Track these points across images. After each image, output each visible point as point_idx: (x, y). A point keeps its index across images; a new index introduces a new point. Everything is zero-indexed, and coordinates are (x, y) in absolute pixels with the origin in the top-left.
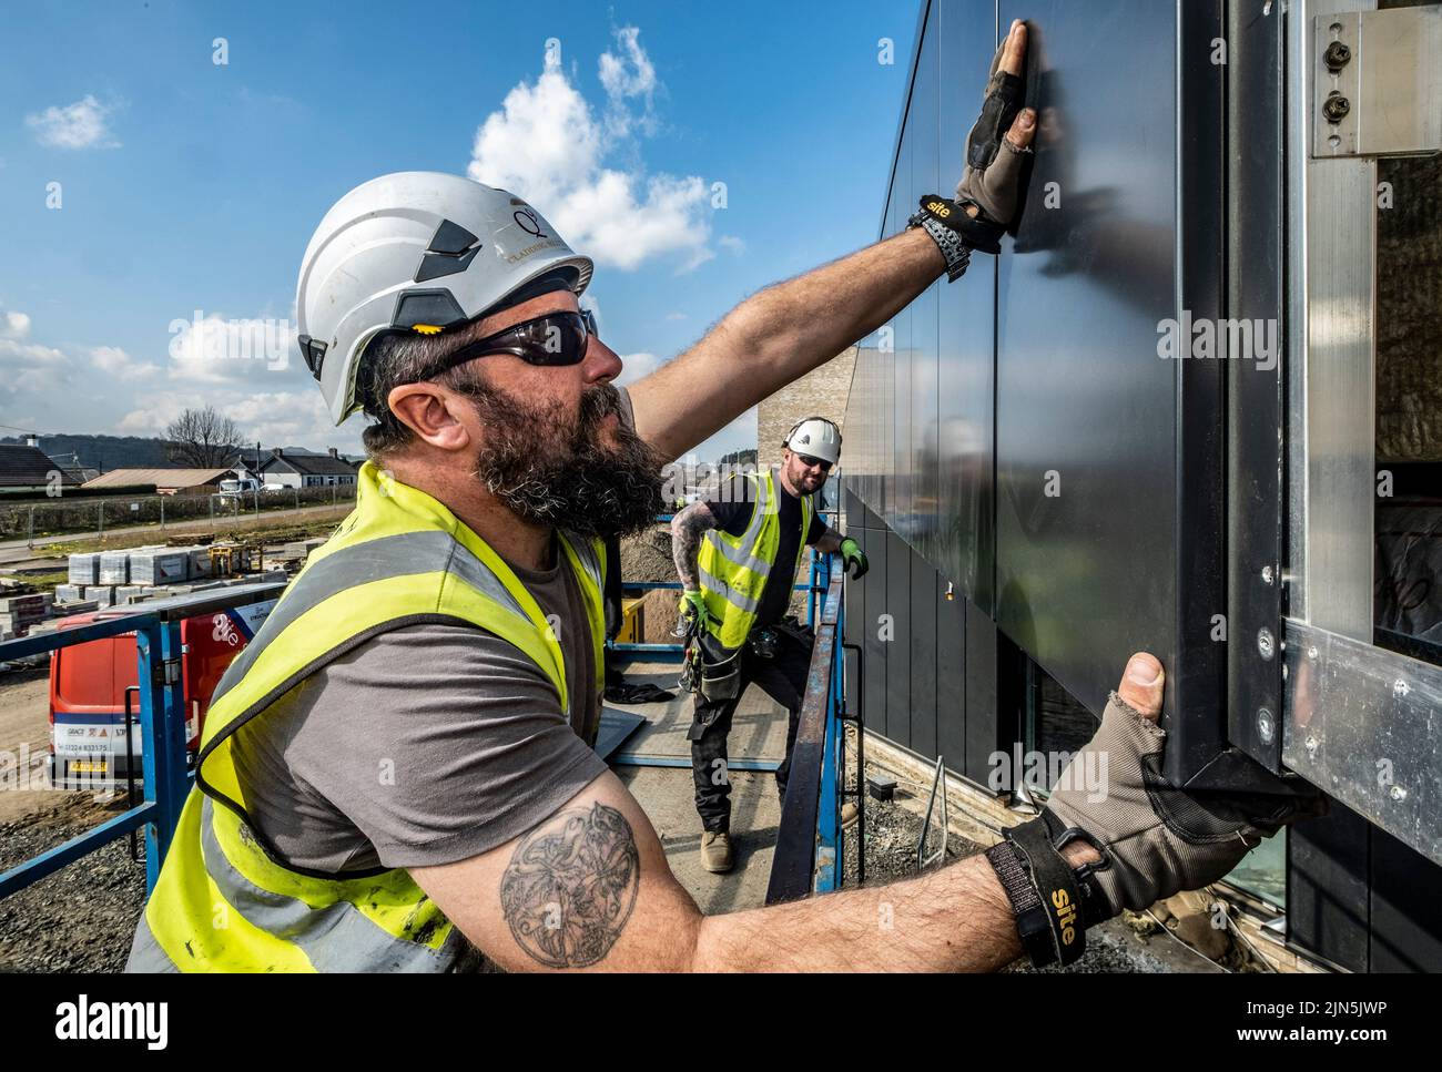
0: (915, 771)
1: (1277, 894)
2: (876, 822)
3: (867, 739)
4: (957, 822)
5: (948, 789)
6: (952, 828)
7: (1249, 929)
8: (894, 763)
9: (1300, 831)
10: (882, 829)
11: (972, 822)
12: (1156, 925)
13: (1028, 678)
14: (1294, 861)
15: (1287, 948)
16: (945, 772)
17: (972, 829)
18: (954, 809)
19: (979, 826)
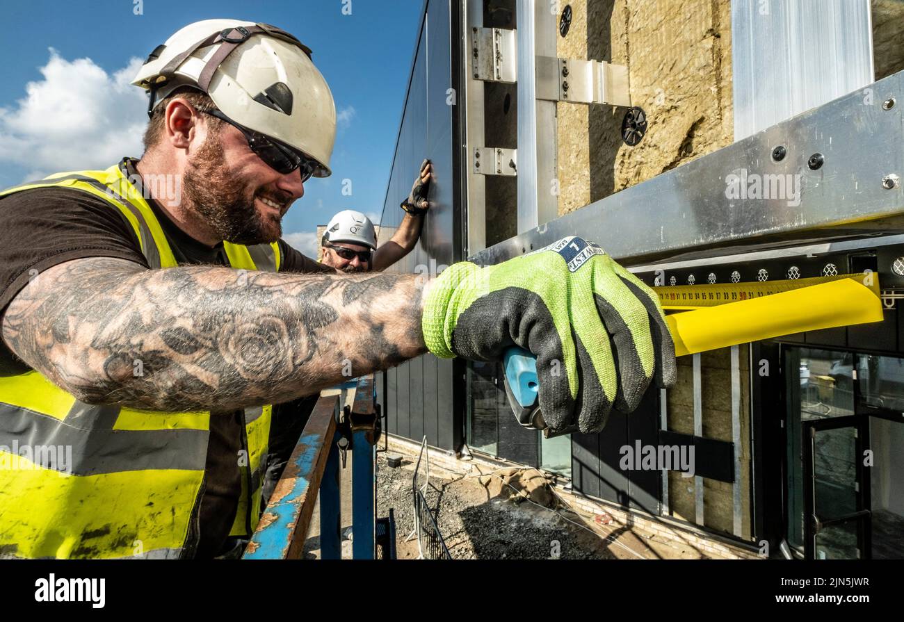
0: (412, 450)
1: (568, 473)
2: (392, 478)
3: (389, 438)
4: (434, 471)
5: (429, 456)
6: (431, 474)
7: (559, 491)
8: (401, 448)
9: (575, 441)
10: (395, 481)
11: (441, 470)
12: (523, 497)
13: (468, 393)
14: (574, 454)
15: (572, 494)
16: (428, 447)
17: (442, 473)
18: (432, 465)
19: (445, 471)
